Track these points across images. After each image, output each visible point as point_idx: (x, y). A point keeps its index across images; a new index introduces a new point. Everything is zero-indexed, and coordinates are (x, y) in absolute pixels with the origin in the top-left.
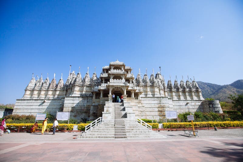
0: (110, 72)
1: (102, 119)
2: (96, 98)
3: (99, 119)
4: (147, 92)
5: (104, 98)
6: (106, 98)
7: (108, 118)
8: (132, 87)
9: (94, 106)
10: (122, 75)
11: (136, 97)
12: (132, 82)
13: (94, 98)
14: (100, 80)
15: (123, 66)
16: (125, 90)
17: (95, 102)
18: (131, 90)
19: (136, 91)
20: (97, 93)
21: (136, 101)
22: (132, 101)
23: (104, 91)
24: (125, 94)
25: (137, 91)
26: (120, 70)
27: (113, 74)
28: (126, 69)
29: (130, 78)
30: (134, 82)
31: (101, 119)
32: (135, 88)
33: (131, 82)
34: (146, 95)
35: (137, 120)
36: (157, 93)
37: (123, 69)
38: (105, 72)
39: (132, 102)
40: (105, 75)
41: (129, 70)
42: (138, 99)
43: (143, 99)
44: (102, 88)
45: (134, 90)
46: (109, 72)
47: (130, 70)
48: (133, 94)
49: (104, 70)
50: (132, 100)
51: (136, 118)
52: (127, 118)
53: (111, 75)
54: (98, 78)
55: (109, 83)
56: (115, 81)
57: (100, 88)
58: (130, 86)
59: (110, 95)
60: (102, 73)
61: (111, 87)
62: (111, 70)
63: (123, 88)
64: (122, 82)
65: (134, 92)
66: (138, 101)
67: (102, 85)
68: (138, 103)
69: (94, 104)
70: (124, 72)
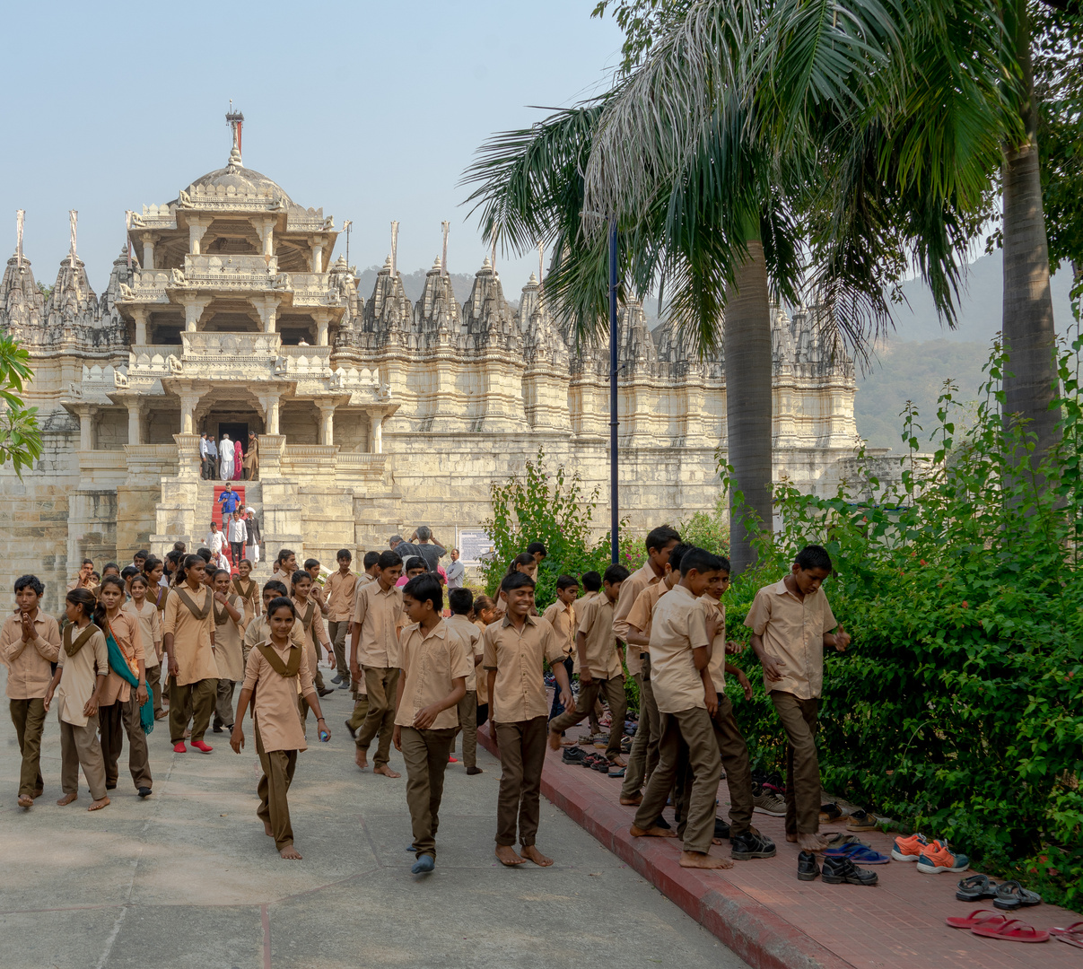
0: (180, 274)
2: (99, 444)
4: (433, 397)
5: (148, 448)
6: (162, 449)
8: (325, 379)
10: (263, 295)
11: (361, 432)
13: (84, 439)
15: (274, 217)
16: (276, 407)
17: (92, 469)
18: (321, 398)
19: (351, 402)
20: (100, 410)
21: (353, 460)
22: (319, 465)
23: (146, 401)
24: (274, 428)
25: (357, 398)
27: (201, 294)
28: (294, 234)
29: (316, 309)
30: (351, 328)
33: (324, 338)
34: (429, 419)
36: (506, 409)
38: (149, 257)
39: (321, 469)
40: (149, 288)
41: (317, 239)
43: (400, 446)
44: (134, 386)
45: (334, 398)
46: (177, 274)
47: (324, 236)
48: (330, 419)
49: (135, 237)
50: (323, 460)
53: (187, 298)
54: (99, 297)
55: (180, 364)
56: (214, 348)
57: (123, 381)
58: (312, 371)
59: (187, 436)
60: (123, 258)
61: (187, 389)
62: (188, 262)
63: (263, 390)
64: (256, 355)
65: (333, 408)
66: (365, 463)
67: (136, 366)
68: (362, 477)
69: (90, 480)
70: (270, 274)
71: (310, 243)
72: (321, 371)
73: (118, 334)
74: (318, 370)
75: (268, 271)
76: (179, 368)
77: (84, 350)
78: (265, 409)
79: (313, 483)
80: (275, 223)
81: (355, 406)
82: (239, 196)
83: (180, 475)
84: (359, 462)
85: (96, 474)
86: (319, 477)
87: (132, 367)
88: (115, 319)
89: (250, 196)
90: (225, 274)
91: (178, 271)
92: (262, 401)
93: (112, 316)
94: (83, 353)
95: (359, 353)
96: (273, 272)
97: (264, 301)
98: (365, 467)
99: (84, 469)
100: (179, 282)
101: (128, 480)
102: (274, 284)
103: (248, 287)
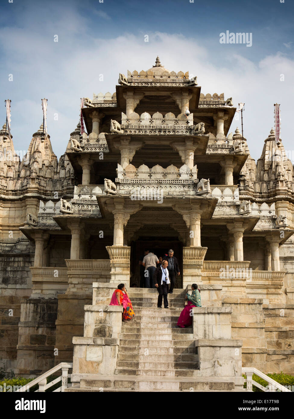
0: (118, 124)
1: (70, 371)
2: (49, 263)
3: (59, 373)
5: (86, 263)
6: (98, 263)
7: (102, 365)
8: (237, 207)
9: (36, 302)
10: (183, 140)
11: (259, 256)
12: (238, 178)
13: (37, 260)
14: (69, 167)
15: (190, 90)
16: (198, 223)
17: (41, 283)
18: (232, 221)
19: (257, 228)
20: (51, 236)
24: (196, 241)
25: (260, 226)
26: (170, 116)
27: (133, 139)
28: (203, 110)
29: (224, 157)
30: (247, 178)
31: (65, 374)
32: (253, 211)
33: (230, 179)
35: (250, 378)
37: (186, 110)
38: (95, 125)
39: (235, 283)
40: (95, 142)
41: (221, 114)
42: (264, 267)
44: (74, 211)
45: (244, 222)
46: (115, 125)
47: (226, 110)
48: (241, 239)
51: (245, 370)
52: (196, 367)
53: (122, 142)
54: (58, 159)
55: (114, 186)
56: (145, 173)
57: (68, 208)
58: (224, 200)
59: (119, 248)
60: (78, 131)
61: (120, 207)
62: (124, 116)
63: (186, 209)
64: (181, 178)
65: (243, 230)
66: (267, 279)
67: (79, 196)
68: (265, 291)
69: (40, 291)
70: (190, 125)
71: (215, 118)
72: (232, 200)
73: (70, 182)
74: (229, 199)
75: (188, 122)
76: (113, 188)
77: (45, 194)
78: (188, 224)
79: (228, 294)
80: (191, 97)
81: (258, 232)
82: (164, 78)
83: (111, 282)
84: (262, 278)
85: (45, 286)
86: (232, 289)
87: (76, 197)
88: (69, 171)
89: (172, 78)
90: (154, 124)
91: (115, 122)
92: (185, 218)
93: (67, 169)
94: (43, 196)
95: (254, 196)
96: (191, 123)
97: (185, 145)
98: (267, 283)
99: (36, 283)
100: (116, 130)
101: (68, 290)
102: (193, 132)
103: (172, 133)
